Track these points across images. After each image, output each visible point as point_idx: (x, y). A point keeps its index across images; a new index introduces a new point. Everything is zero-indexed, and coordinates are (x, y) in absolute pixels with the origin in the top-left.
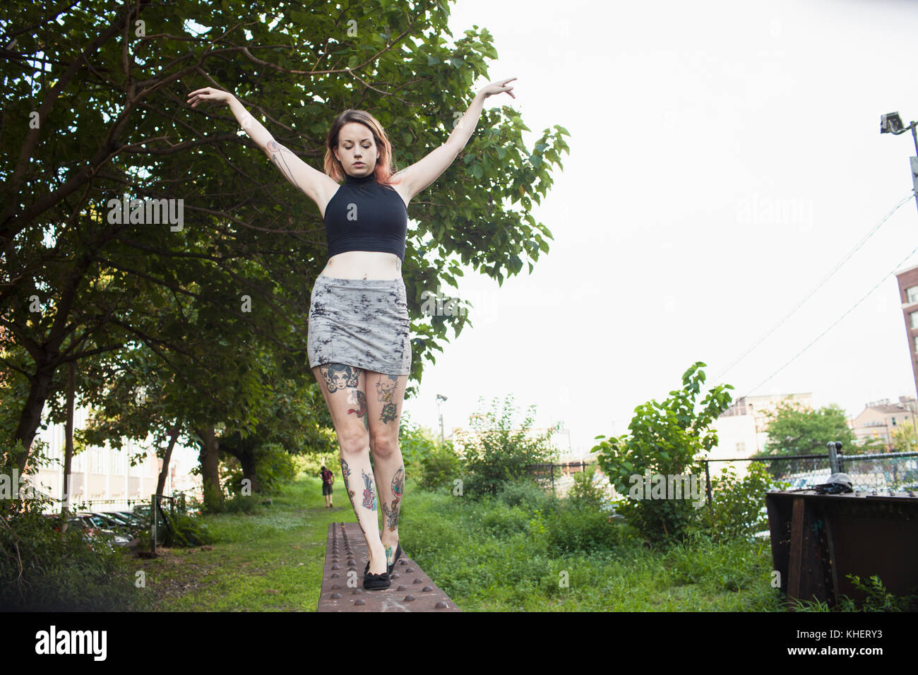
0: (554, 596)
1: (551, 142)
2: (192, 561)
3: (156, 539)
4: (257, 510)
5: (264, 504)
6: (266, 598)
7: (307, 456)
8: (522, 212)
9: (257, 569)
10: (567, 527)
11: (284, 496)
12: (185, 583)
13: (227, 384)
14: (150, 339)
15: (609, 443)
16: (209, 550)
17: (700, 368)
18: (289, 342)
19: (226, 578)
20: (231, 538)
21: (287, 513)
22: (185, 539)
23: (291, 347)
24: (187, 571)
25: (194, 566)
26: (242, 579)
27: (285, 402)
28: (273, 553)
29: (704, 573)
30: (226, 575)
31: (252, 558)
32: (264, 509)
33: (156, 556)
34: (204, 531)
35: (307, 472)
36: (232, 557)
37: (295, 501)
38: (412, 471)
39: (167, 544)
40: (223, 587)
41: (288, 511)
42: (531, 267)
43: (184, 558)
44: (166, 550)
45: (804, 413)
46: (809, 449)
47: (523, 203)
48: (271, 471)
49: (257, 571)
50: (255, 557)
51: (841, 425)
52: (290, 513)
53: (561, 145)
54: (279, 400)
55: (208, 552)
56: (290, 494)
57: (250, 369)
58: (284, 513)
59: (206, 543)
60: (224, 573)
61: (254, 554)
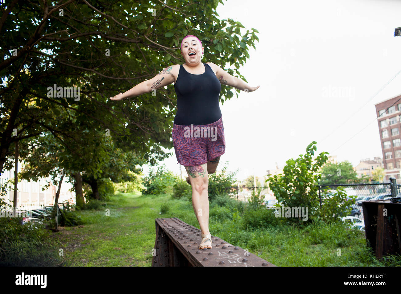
0: (255, 250)
1: (249, 36)
2: (75, 233)
3: (57, 223)
4: (100, 208)
5: (103, 205)
6: (115, 252)
7: (119, 184)
8: (235, 69)
9: (107, 237)
10: (253, 217)
11: (111, 201)
12: (74, 244)
13: (90, 151)
14: (54, 130)
15: (274, 178)
16: (82, 227)
17: (314, 145)
18: (120, 132)
19: (94, 241)
20: (91, 221)
21: (114, 209)
22: (70, 223)
23: (120, 134)
24: (74, 238)
25: (76, 236)
26: (101, 242)
27: (114, 161)
28: (112, 229)
29: (325, 239)
30: (93, 240)
31: (104, 232)
32: (103, 208)
33: (58, 231)
34: (79, 219)
35: (119, 190)
36: (94, 231)
37: (116, 204)
38: (168, 190)
39: (63, 225)
40: (93, 246)
41: (115, 208)
42: (237, 96)
43: (71, 231)
44: (62, 228)
45: (336, 164)
46: (338, 180)
47: (236, 65)
48: (104, 190)
49: (107, 238)
50: (105, 231)
51: (351, 169)
52: (115, 209)
53: (255, 37)
54: (111, 160)
55: (81, 229)
56: (113, 201)
57: (101, 144)
58: (112, 210)
59: (80, 224)
60: (92, 239)
61: (104, 229)
